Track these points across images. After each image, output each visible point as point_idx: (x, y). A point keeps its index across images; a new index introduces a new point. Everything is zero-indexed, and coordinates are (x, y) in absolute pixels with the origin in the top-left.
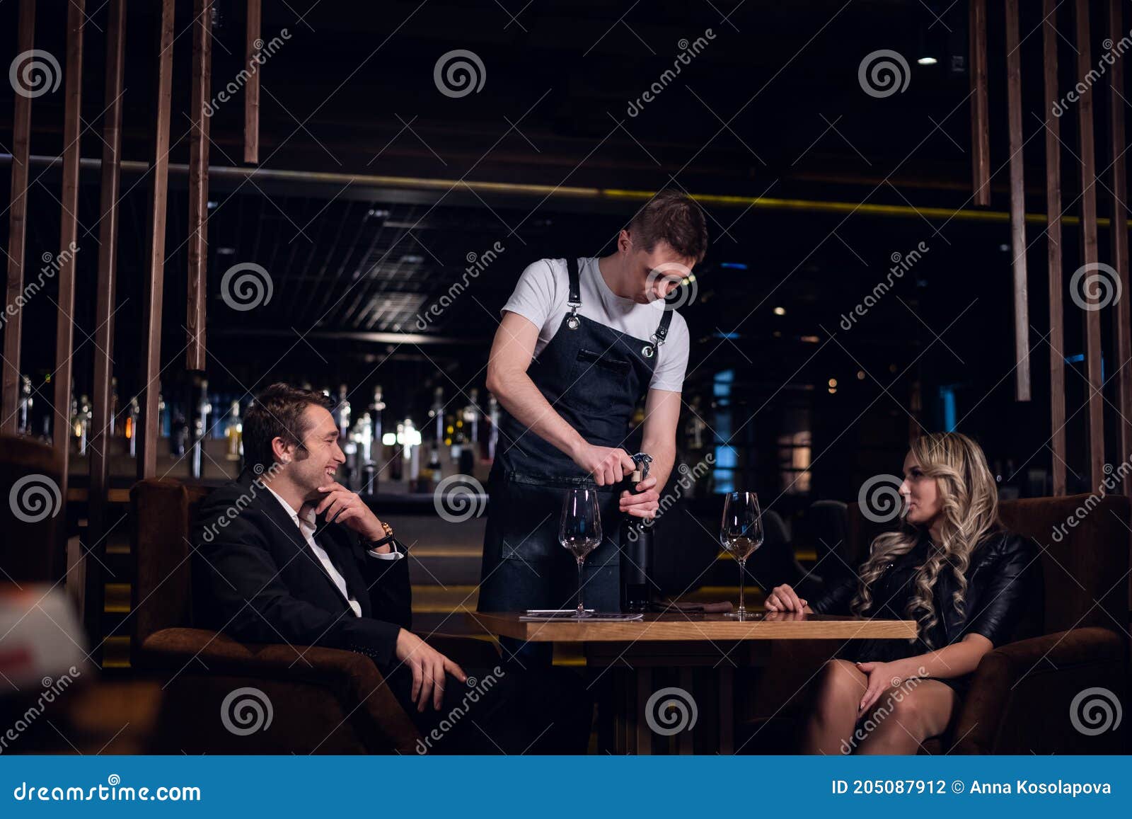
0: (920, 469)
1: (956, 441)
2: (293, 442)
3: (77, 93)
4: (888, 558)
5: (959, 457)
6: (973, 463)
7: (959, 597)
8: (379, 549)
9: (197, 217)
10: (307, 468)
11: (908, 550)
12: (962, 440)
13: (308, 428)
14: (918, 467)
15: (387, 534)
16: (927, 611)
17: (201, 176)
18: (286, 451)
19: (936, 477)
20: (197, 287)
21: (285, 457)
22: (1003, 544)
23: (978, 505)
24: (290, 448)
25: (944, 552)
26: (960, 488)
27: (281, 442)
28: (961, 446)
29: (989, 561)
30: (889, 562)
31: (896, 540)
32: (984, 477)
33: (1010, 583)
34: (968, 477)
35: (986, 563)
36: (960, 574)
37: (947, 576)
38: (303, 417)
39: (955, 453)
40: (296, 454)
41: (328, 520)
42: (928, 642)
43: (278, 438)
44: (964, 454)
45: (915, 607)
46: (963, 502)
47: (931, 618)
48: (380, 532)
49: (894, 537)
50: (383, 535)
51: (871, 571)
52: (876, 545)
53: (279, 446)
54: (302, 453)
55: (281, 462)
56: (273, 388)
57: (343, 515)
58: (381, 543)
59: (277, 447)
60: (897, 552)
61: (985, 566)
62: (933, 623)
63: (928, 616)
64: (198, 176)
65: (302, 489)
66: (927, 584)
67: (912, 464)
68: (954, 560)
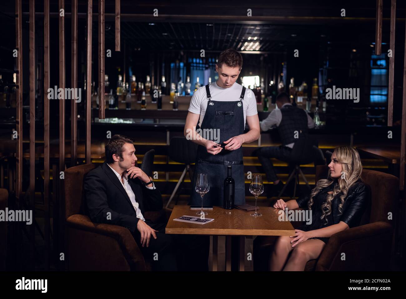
0: (337, 159)
1: (350, 151)
2: (119, 155)
3: (63, 30)
4: (320, 188)
5: (350, 157)
6: (355, 159)
7: (341, 206)
8: (148, 185)
9: (101, 70)
10: (124, 164)
11: (328, 186)
12: (352, 150)
13: (124, 151)
14: (336, 159)
15: (151, 180)
16: (328, 209)
17: (102, 56)
18: (117, 158)
19: (342, 163)
20: (101, 93)
21: (117, 160)
22: (357, 189)
23: (355, 174)
24: (118, 157)
25: (340, 189)
26: (349, 168)
27: (115, 155)
28: (352, 153)
29: (352, 195)
30: (321, 190)
31: (325, 182)
32: (358, 165)
33: (358, 204)
34: (353, 164)
35: (351, 196)
36: (343, 198)
37: (338, 197)
38: (122, 148)
39: (350, 155)
40: (120, 159)
41: (131, 178)
42: (327, 220)
43: (114, 154)
44: (353, 156)
45: (324, 207)
46: (350, 173)
47: (329, 212)
48: (149, 181)
49: (325, 181)
50: (150, 181)
51: (315, 192)
52: (319, 183)
53: (115, 157)
54: (122, 159)
55: (116, 162)
56: (115, 136)
57: (135, 176)
58: (149, 183)
59: (114, 157)
60: (324, 187)
61: (351, 197)
62: (329, 214)
63: (328, 211)
64: (101, 56)
65: (123, 169)
66: (330, 199)
67: (334, 158)
68: (342, 193)
